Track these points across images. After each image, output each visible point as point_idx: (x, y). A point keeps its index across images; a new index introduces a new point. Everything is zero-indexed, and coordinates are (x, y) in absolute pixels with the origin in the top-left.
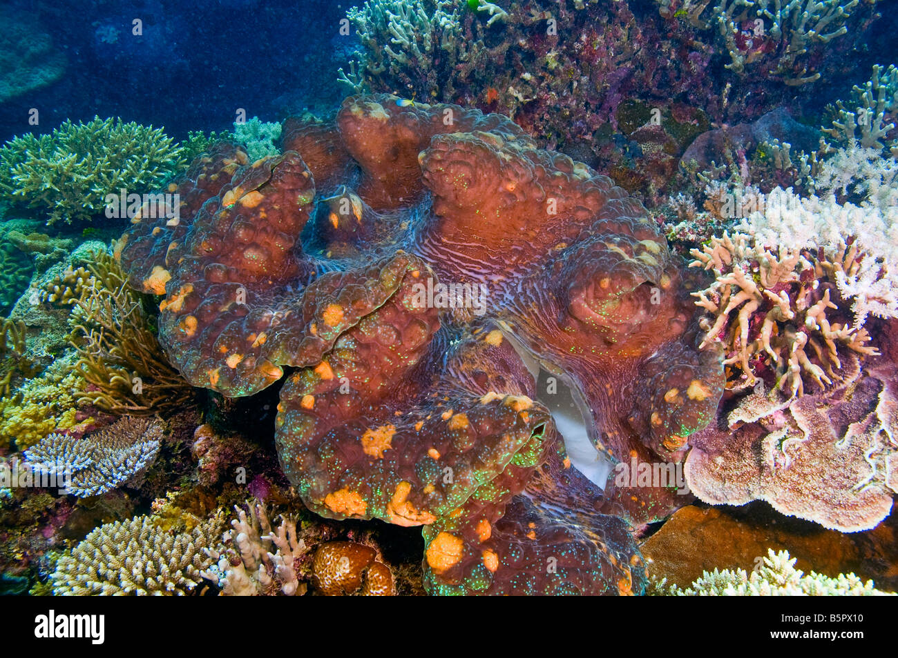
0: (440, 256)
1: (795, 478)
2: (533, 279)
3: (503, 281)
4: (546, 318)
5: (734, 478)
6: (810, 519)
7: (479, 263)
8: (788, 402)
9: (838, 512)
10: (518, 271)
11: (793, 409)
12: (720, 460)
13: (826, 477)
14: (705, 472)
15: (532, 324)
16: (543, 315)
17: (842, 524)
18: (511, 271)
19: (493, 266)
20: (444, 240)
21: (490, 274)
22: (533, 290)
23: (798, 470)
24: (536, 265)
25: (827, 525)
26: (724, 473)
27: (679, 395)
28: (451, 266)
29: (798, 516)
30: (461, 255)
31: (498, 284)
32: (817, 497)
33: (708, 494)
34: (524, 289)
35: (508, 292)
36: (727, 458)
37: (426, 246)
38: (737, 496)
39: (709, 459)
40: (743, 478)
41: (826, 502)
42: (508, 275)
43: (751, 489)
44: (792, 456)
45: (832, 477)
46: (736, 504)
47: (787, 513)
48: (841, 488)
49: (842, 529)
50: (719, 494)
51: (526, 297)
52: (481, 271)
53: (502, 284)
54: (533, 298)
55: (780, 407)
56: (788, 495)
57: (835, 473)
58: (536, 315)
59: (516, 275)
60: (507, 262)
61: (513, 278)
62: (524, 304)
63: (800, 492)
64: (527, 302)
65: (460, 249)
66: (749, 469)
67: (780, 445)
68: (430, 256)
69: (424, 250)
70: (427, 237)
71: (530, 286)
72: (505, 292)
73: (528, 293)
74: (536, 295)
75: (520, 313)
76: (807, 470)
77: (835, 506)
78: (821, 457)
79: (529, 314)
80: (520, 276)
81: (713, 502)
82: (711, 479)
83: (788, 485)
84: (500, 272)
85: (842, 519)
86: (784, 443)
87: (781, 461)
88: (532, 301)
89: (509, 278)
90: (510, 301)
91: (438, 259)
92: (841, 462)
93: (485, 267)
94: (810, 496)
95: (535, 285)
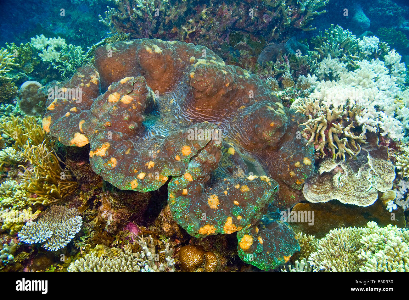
0: (195, 116)
1: (345, 190)
2: (234, 123)
3: (221, 124)
4: (244, 139)
5: (322, 192)
6: (353, 204)
7: (211, 118)
8: (340, 163)
9: (362, 200)
10: (227, 119)
11: (341, 165)
12: (315, 186)
13: (356, 188)
14: (310, 191)
15: (238, 142)
16: (243, 138)
17: (363, 204)
18: (224, 119)
19: (217, 118)
20: (197, 109)
21: (216, 121)
22: (236, 127)
23: (346, 187)
24: (233, 116)
25: (359, 205)
26: (318, 191)
27: (301, 164)
28: (200, 120)
29: (349, 203)
30: (204, 115)
31: (220, 126)
32: (354, 196)
33: (313, 199)
34: (232, 127)
35: (225, 129)
36: (317, 185)
37: (188, 112)
38: (324, 199)
39: (311, 186)
40: (326, 192)
41: (357, 197)
42: (223, 121)
43: (330, 195)
44: (343, 182)
45: (357, 188)
46: (324, 202)
47: (345, 203)
48: (361, 191)
49: (364, 206)
50: (317, 199)
51: (233, 130)
52: (212, 121)
53: (222, 126)
54: (237, 131)
55: (336, 165)
56: (344, 196)
57: (359, 187)
58: (239, 138)
59: (226, 121)
60: (222, 116)
61: (225, 122)
62: (233, 134)
63: (348, 195)
64: (235, 133)
65: (204, 112)
66: (328, 189)
67: (339, 179)
68: (190, 116)
69: (187, 114)
70: (188, 108)
71: (234, 126)
72: (224, 129)
73: (234, 129)
74: (238, 129)
75: (233, 138)
76: (349, 187)
77: (360, 198)
78: (352, 181)
79: (236, 138)
80: (228, 121)
81: (315, 202)
82: (313, 194)
83: (343, 193)
84: (220, 120)
85: (363, 202)
86: (340, 178)
87: (340, 184)
88: (237, 132)
89: (223, 122)
90: (227, 133)
91: (195, 117)
92: (359, 182)
93: (213, 119)
94: (352, 196)
95: (236, 125)
